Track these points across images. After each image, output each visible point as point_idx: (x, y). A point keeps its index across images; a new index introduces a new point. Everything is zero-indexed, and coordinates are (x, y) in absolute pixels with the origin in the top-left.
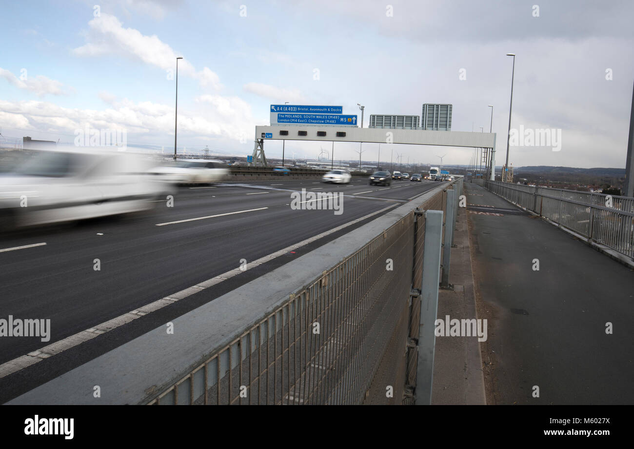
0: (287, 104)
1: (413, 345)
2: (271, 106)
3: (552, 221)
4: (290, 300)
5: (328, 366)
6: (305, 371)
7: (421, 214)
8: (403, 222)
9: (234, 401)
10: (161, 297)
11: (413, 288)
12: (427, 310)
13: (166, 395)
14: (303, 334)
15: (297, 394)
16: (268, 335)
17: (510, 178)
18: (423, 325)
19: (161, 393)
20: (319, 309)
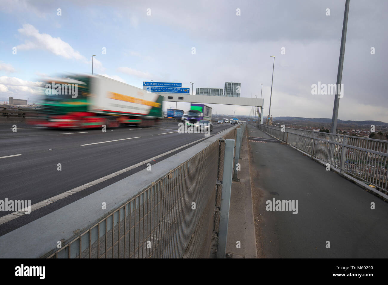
0: (152, 81)
1: (218, 210)
2: (144, 82)
3: (293, 146)
4: (152, 185)
5: (172, 221)
6: (160, 223)
7: (223, 141)
8: (213, 145)
9: (121, 238)
10: (83, 184)
11: (218, 180)
12: (225, 192)
13: (85, 234)
14: (159, 203)
15: (155, 236)
16: (140, 203)
17: (271, 123)
18: (223, 200)
19: (82, 233)
20: (167, 191)
